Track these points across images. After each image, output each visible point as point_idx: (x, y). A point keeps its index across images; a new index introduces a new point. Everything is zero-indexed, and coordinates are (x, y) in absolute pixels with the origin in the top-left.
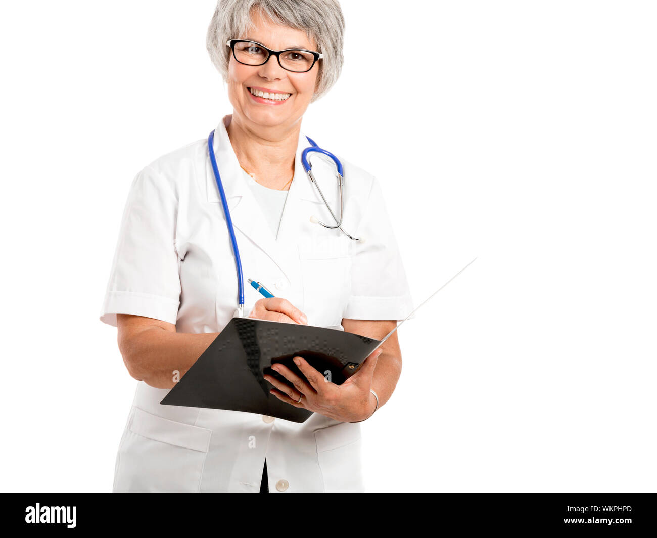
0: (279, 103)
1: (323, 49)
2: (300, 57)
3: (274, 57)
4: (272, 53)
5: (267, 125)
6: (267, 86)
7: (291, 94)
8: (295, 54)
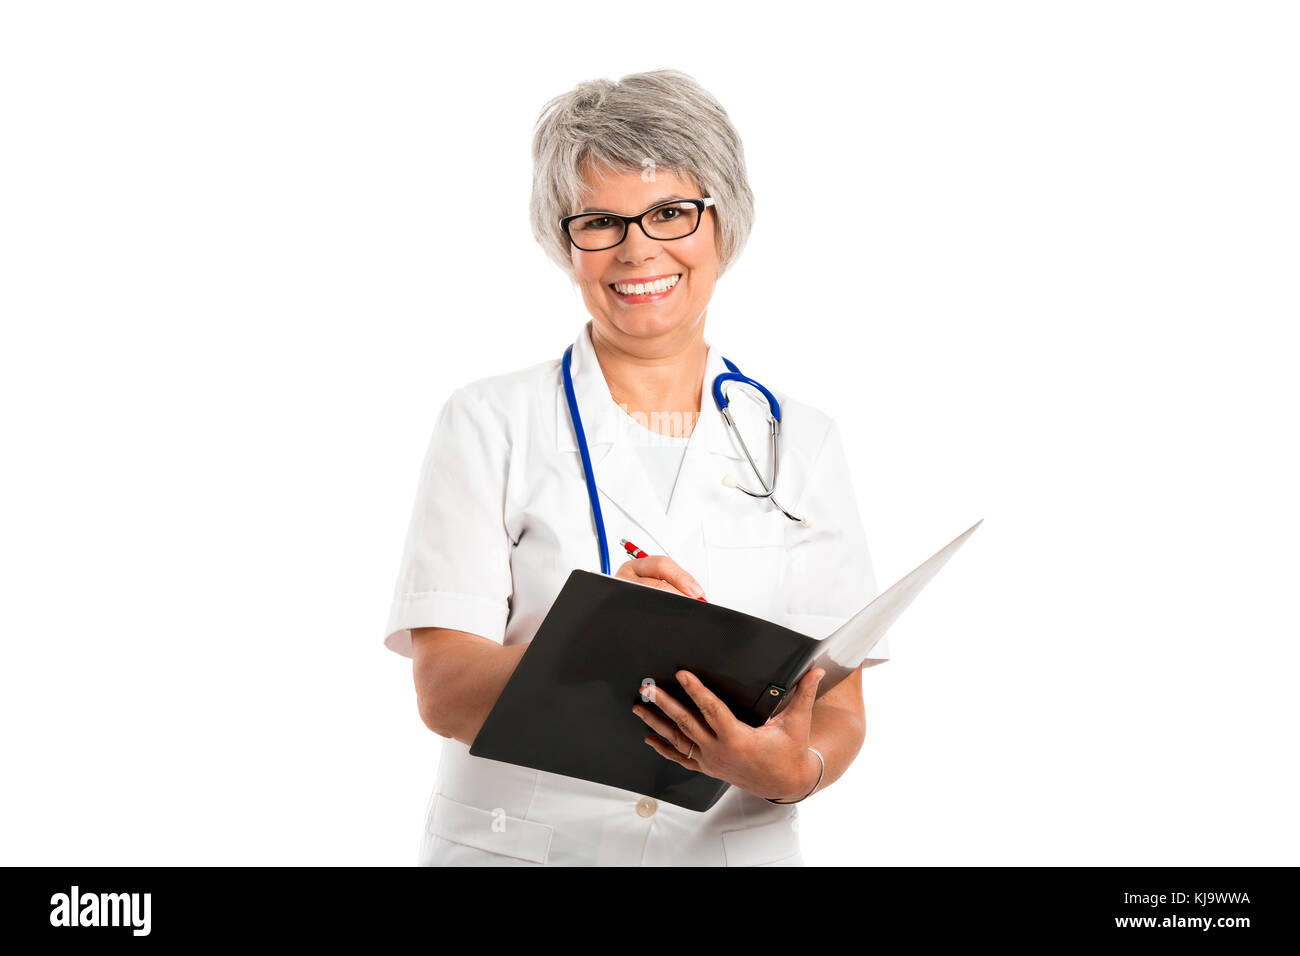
0: (664, 295)
1: (711, 190)
2: (677, 213)
3: (634, 227)
4: (628, 221)
5: (653, 334)
6: (636, 274)
7: (680, 275)
8: (666, 211)
